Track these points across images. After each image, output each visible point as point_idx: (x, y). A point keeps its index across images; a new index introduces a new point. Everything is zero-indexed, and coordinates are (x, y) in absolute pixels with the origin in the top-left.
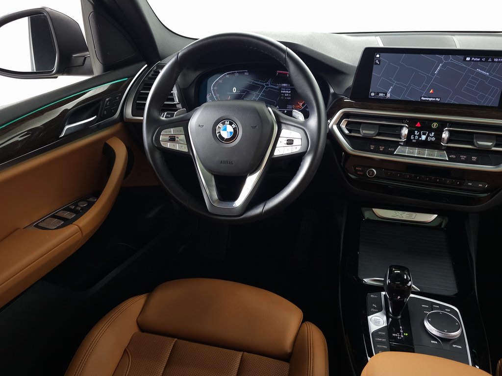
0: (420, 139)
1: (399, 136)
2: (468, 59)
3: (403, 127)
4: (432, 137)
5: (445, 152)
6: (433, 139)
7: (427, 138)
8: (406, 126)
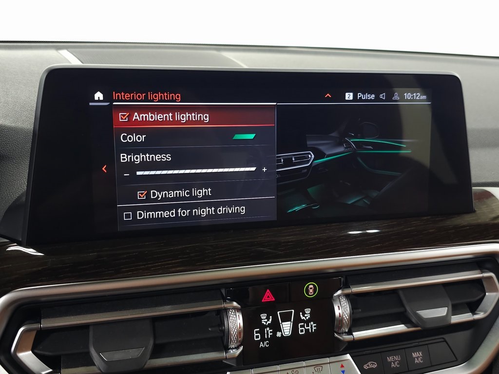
0: (279, 334)
1: (221, 341)
2: (349, 96)
3: (226, 310)
4: (307, 322)
5: (348, 356)
6: (312, 327)
7: (295, 329)
8: (235, 308)
